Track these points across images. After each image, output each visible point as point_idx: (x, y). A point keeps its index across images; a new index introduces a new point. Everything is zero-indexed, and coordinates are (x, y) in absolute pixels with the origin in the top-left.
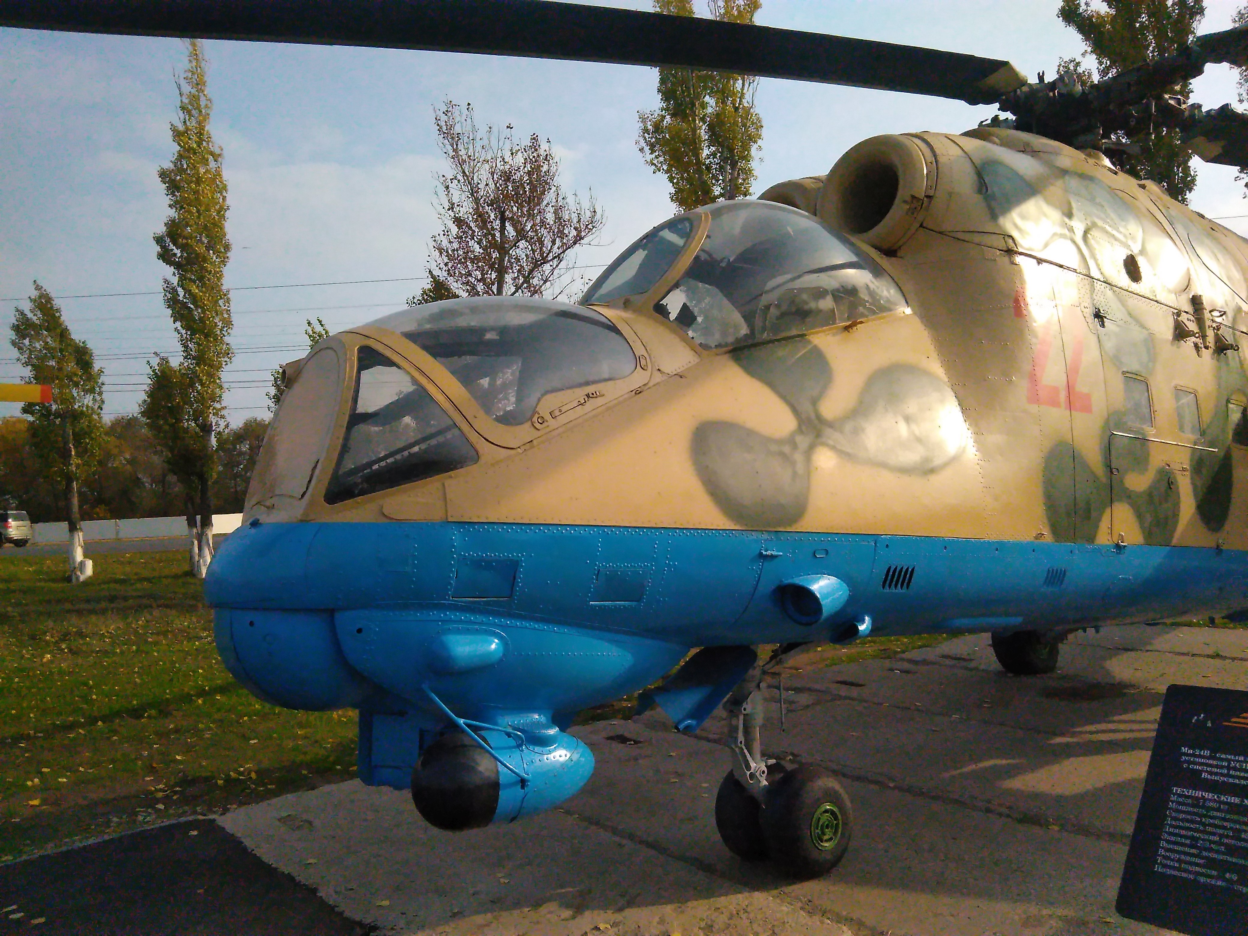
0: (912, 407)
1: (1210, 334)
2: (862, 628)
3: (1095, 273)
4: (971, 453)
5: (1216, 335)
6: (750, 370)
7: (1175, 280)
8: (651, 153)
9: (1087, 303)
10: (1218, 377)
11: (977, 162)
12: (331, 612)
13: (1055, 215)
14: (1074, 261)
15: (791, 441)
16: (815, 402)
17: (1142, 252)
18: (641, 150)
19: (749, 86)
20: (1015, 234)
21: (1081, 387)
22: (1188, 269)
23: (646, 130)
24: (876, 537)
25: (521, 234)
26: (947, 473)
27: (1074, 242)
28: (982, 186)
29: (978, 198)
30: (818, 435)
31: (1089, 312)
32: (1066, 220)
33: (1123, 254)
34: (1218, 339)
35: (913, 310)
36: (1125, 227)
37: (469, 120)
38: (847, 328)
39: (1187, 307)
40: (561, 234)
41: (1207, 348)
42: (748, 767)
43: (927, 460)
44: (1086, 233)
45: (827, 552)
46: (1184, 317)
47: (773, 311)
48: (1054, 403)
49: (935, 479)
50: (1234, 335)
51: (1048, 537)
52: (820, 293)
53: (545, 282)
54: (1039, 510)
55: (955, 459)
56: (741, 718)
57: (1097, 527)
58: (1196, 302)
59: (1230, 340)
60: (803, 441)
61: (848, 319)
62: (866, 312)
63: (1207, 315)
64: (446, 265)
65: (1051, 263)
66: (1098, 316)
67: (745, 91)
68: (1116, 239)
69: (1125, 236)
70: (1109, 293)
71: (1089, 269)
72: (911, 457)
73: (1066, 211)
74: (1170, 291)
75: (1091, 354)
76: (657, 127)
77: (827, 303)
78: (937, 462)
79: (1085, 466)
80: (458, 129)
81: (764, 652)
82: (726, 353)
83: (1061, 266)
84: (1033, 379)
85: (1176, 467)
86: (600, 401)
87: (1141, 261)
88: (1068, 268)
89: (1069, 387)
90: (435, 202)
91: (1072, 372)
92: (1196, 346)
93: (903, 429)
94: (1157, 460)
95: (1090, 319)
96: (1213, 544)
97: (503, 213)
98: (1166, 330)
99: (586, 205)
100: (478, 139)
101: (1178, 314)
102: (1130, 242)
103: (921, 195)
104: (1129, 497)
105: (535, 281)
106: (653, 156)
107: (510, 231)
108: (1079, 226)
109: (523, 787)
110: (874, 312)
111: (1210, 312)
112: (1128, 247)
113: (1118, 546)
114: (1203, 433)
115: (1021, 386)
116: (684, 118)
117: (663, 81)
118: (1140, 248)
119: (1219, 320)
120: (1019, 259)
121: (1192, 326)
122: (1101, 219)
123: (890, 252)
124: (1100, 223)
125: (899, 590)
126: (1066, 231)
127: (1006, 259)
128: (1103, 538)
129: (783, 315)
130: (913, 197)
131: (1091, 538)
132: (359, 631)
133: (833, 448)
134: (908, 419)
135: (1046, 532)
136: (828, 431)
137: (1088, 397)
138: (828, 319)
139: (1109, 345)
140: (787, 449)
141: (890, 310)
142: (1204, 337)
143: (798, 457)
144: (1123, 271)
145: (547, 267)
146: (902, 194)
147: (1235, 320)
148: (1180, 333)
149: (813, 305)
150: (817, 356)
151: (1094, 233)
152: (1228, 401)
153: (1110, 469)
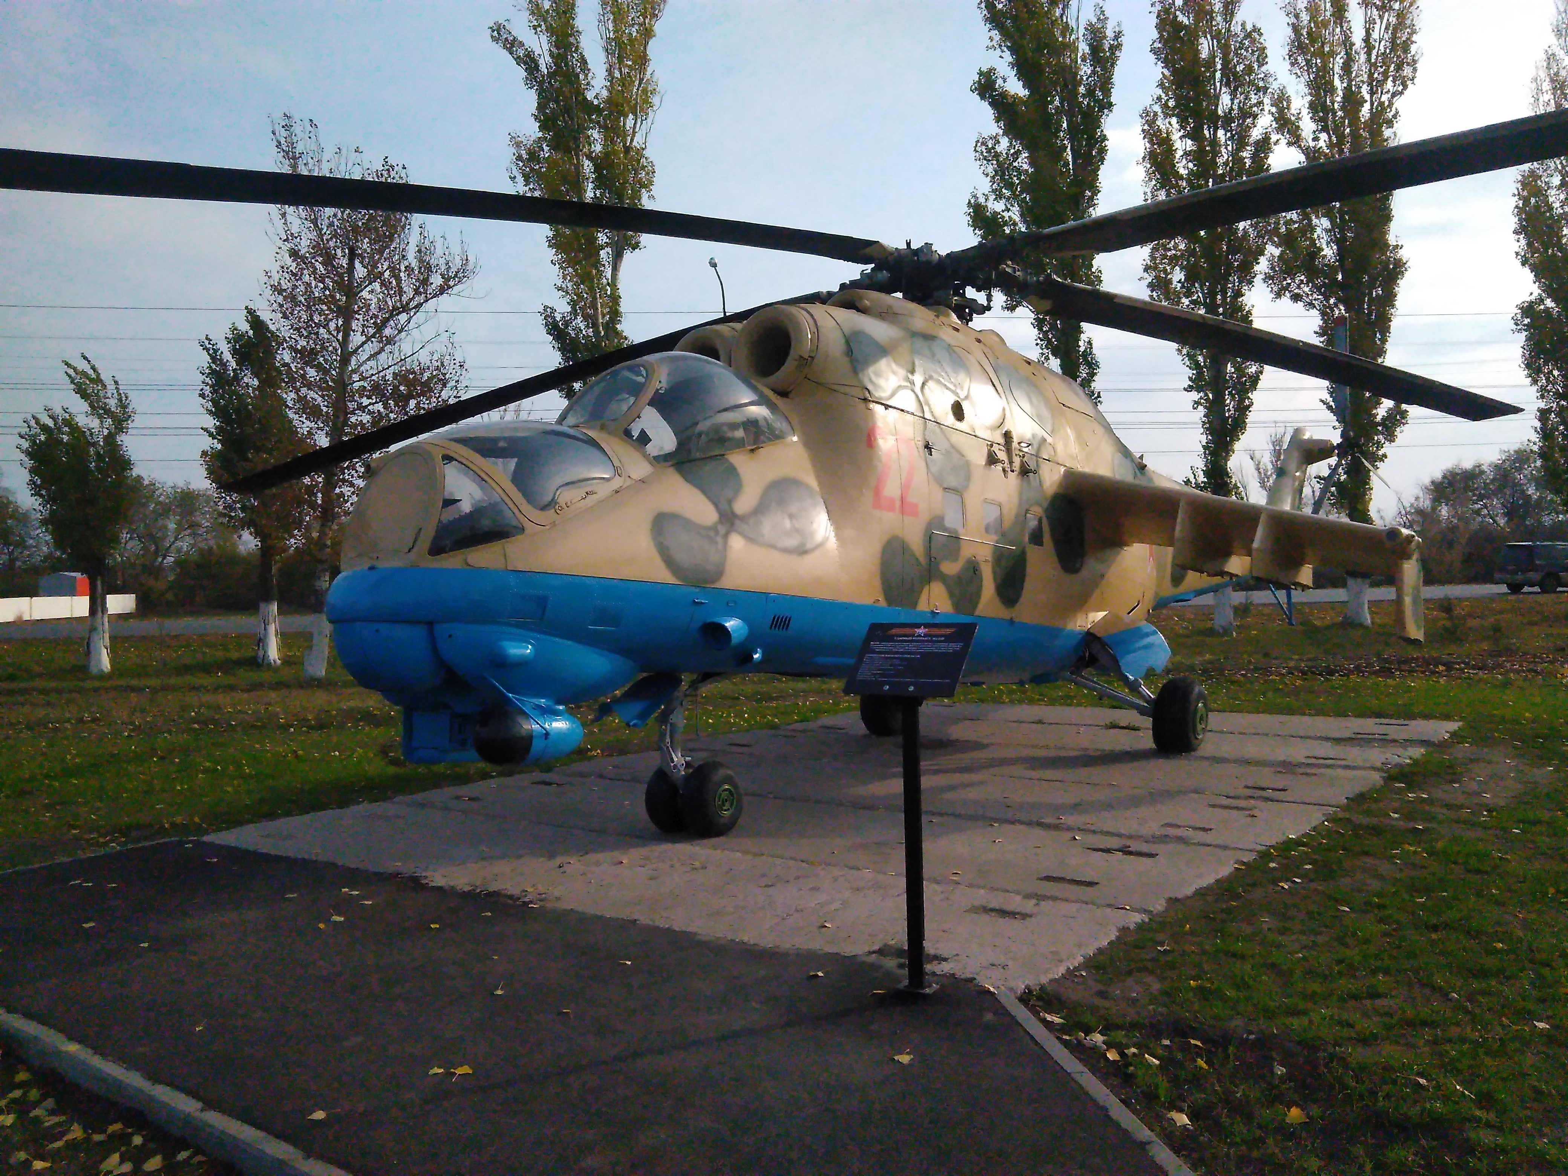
0: (793, 508)
1: (1017, 461)
2: (756, 656)
3: (928, 415)
4: (832, 542)
5: (1022, 461)
6: (688, 478)
7: (993, 418)
8: (525, 185)
9: (919, 438)
10: (1021, 494)
11: (846, 331)
12: (430, 624)
13: (902, 372)
14: (912, 406)
15: (714, 528)
16: (730, 502)
17: (967, 398)
18: (513, 178)
19: (642, 123)
20: (870, 387)
21: (911, 499)
22: (1004, 409)
23: (519, 158)
24: (767, 594)
25: (373, 276)
26: (816, 554)
27: (913, 391)
28: (849, 351)
29: (845, 360)
30: (732, 524)
31: (921, 444)
32: (910, 376)
33: (952, 399)
34: (1023, 465)
35: (798, 437)
36: (956, 378)
37: (313, 137)
38: (752, 451)
39: (1002, 441)
40: (425, 282)
41: (1013, 471)
42: (673, 762)
43: (803, 545)
44: (924, 384)
45: (735, 602)
46: (995, 448)
47: (704, 438)
48: (891, 509)
49: (808, 559)
50: (1037, 461)
51: (883, 603)
52: (734, 426)
53: (400, 332)
54: (877, 583)
55: (820, 545)
56: (669, 725)
57: (918, 598)
58: (1007, 436)
59: (1032, 467)
60: (722, 529)
61: (754, 444)
62: (765, 439)
63: (1015, 445)
64: (281, 306)
65: (895, 408)
66: (928, 447)
67: (637, 130)
68: (948, 388)
69: (955, 386)
70: (937, 429)
71: (923, 412)
72: (792, 542)
73: (910, 368)
74: (988, 428)
75: (921, 475)
76: (533, 156)
77: (740, 433)
78: (809, 546)
79: (913, 554)
80: (299, 148)
81: (686, 679)
82: (672, 465)
83: (902, 410)
84: (877, 492)
85: (980, 558)
86: (594, 497)
87: (965, 405)
88: (908, 412)
89: (902, 499)
90: (271, 231)
91: (906, 487)
92: (1004, 470)
93: (787, 524)
94: (966, 552)
95: (921, 448)
96: (1009, 618)
97: (352, 251)
98: (980, 458)
99: (456, 249)
100: (325, 160)
101: (992, 446)
102: (958, 391)
103: (806, 356)
104: (944, 579)
105: (387, 332)
106: (527, 188)
107: (360, 271)
108: (918, 379)
109: (546, 739)
110: (770, 440)
111: (1019, 443)
112: (957, 394)
113: (933, 612)
114: (1003, 535)
115: (868, 496)
116: (567, 151)
117: (541, 107)
118: (965, 393)
119: (1026, 450)
120: (872, 405)
121: (1002, 455)
122: (936, 372)
123: (783, 394)
124: (935, 376)
125: (781, 632)
126: (909, 384)
127: (862, 405)
128: (923, 606)
129: (710, 441)
130: (801, 357)
131: (914, 605)
132: (450, 636)
133: (740, 534)
134: (791, 517)
135: (881, 598)
136: (738, 522)
137: (915, 506)
138: (739, 444)
139: (934, 469)
140: (712, 534)
141: (783, 438)
142: (1011, 462)
143: (719, 539)
144: (951, 413)
145: (403, 317)
146: (793, 354)
147: (1039, 450)
148: (992, 460)
149: (730, 434)
150: (732, 471)
151: (930, 384)
152: (1027, 511)
153: (930, 557)
